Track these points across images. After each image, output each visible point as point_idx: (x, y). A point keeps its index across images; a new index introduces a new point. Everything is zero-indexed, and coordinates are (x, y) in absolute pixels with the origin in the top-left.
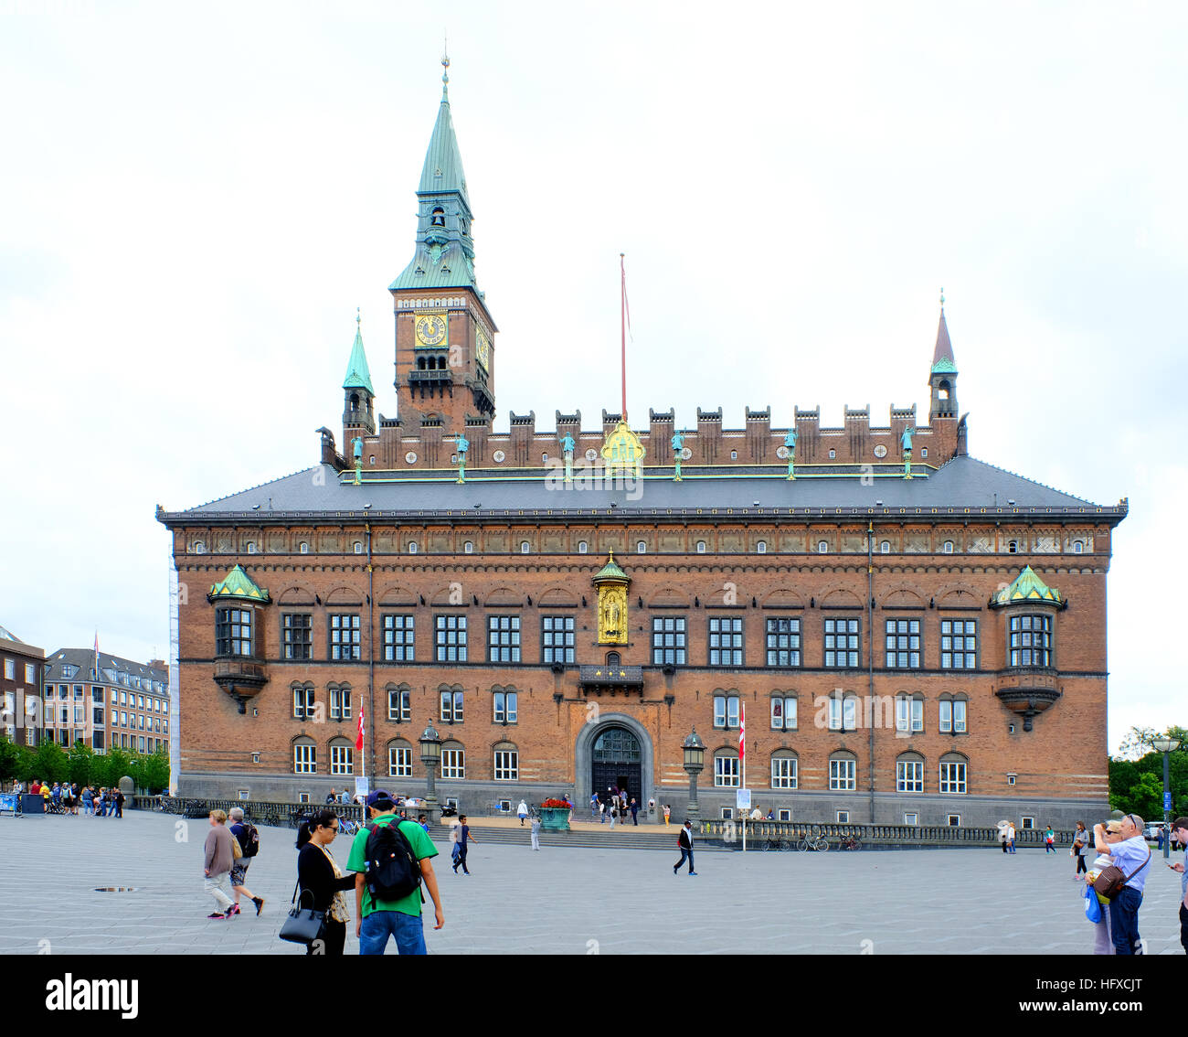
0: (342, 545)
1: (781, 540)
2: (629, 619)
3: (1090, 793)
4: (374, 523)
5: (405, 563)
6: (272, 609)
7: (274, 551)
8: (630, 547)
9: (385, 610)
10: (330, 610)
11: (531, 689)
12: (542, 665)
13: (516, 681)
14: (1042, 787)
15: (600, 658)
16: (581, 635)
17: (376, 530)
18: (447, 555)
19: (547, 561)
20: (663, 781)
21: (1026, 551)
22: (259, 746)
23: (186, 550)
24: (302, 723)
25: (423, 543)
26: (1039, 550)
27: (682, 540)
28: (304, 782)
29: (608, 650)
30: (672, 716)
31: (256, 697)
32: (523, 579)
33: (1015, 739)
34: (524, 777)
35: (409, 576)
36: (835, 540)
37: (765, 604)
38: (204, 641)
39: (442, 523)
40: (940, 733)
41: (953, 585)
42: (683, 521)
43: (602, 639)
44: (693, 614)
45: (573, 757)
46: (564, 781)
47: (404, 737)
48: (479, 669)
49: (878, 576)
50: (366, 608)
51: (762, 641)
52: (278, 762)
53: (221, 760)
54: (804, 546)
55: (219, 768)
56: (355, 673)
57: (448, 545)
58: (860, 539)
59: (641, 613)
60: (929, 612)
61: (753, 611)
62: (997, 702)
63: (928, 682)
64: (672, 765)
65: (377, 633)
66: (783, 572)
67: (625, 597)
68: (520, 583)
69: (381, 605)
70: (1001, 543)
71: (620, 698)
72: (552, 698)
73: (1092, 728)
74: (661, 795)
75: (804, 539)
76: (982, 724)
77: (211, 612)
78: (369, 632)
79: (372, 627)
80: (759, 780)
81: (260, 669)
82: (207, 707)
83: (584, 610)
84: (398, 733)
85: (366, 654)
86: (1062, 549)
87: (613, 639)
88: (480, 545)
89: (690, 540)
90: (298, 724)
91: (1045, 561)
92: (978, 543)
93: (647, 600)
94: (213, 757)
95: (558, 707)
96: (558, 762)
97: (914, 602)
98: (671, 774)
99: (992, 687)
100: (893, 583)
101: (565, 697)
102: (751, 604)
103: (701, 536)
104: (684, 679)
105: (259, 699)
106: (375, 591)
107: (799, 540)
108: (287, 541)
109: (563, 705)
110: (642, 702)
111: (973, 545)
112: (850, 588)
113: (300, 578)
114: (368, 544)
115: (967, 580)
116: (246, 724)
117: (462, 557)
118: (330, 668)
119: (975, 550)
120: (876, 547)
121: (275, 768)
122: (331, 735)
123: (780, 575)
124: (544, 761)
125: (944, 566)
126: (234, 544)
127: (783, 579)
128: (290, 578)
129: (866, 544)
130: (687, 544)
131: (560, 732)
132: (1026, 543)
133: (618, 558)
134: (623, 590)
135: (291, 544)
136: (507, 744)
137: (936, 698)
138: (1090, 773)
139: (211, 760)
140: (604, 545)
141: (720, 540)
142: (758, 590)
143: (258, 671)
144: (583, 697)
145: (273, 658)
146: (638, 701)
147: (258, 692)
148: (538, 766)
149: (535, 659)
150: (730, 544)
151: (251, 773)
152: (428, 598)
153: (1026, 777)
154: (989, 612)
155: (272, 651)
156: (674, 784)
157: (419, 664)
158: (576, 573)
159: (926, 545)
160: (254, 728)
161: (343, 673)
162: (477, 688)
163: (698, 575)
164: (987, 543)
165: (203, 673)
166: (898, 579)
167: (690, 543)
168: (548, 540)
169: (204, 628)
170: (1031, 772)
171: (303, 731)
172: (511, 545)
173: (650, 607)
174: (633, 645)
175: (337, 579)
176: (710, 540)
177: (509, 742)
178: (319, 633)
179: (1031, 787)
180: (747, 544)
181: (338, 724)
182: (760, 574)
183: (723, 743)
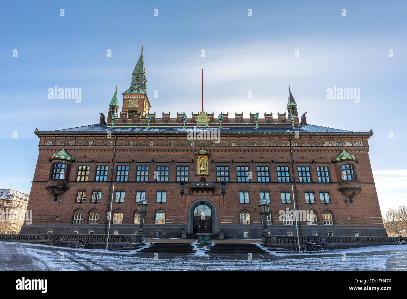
0: (105, 143)
1: (261, 142)
2: (209, 166)
3: (377, 224)
4: (118, 136)
5: (128, 149)
6: (75, 163)
7: (79, 145)
8: (209, 144)
9: (118, 164)
10: (97, 164)
11: (172, 191)
12: (176, 182)
13: (166, 188)
14: (360, 222)
15: (198, 180)
16: (191, 172)
17: (118, 138)
18: (144, 146)
19: (180, 148)
20: (221, 223)
21: (341, 146)
22: (59, 213)
23: (44, 144)
24: (80, 204)
25: (135, 142)
26: (346, 145)
27: (227, 142)
28: (76, 227)
29: (201, 177)
30: (224, 199)
31: (62, 195)
32: (171, 154)
33: (347, 205)
34: (167, 222)
35: (129, 153)
36: (279, 142)
37: (256, 162)
38: (45, 175)
39: (143, 136)
40: (321, 204)
41: (319, 156)
42: (228, 136)
43: (199, 173)
44: (231, 165)
45: (187, 215)
46: (183, 223)
47: (121, 208)
48: (152, 184)
49: (294, 153)
50: (111, 164)
51: (256, 174)
52: (67, 219)
53: (43, 219)
54: (269, 144)
55: (41, 222)
56: (104, 185)
57: (144, 143)
58: (287, 142)
59: (213, 165)
60: (312, 164)
61: (252, 164)
62: (339, 193)
63: (315, 186)
64: (225, 217)
65: (115, 172)
66: (262, 152)
67: (207, 160)
68: (170, 155)
69: (117, 162)
70: (333, 143)
71: (205, 193)
72: (179, 194)
73: (373, 201)
74: (221, 228)
75: (268, 142)
76: (335, 200)
77: (50, 165)
78: (111, 171)
79: (113, 170)
80: (258, 221)
81: (65, 184)
82: (41, 199)
83: (193, 164)
84: (118, 207)
85: (109, 179)
86: (353, 145)
87: (203, 173)
88: (156, 143)
89: (230, 142)
90: (77, 205)
91: (348, 148)
92: (326, 143)
93: (215, 160)
94: (39, 218)
95: (182, 196)
96: (181, 216)
97: (307, 161)
98: (224, 220)
99: (337, 188)
100: (299, 155)
101: (185, 193)
102: (251, 162)
103: (234, 141)
104: (228, 186)
105: (63, 195)
106: (115, 157)
107: (267, 142)
108: (84, 141)
109: (184, 196)
110: (213, 194)
111: (324, 144)
112: (285, 157)
113: (87, 154)
114: (115, 142)
115: (323, 154)
116: (56, 205)
117: (149, 147)
118: (94, 184)
119: (325, 145)
120: (292, 144)
121: (65, 222)
122: (91, 208)
123: (261, 153)
124: (175, 216)
125: (316, 150)
126: (64, 142)
127: (262, 154)
128: (83, 154)
129: (289, 143)
130: (229, 143)
131: (182, 205)
132: (341, 143)
133: (205, 147)
134: (206, 157)
135: (85, 142)
136: (161, 211)
137: (318, 192)
138: (376, 217)
139: (38, 219)
140: (200, 143)
141: (240, 142)
142: (254, 157)
143: (65, 185)
144: (191, 193)
145: (72, 181)
146: (212, 194)
147: (63, 193)
148: (173, 218)
149: (174, 180)
150: (243, 143)
151: (55, 224)
152: (135, 160)
153: (354, 219)
154: (332, 164)
155: (72, 178)
156: (225, 224)
157: (129, 182)
158: (190, 152)
159: (309, 144)
160: (59, 207)
161: (99, 185)
162: (151, 191)
163: (233, 153)
164: (328, 143)
165: (42, 186)
166: (300, 154)
167: (230, 143)
168: (180, 142)
169: (46, 170)
170: (356, 217)
171: (80, 207)
172: (167, 143)
173: (216, 163)
174: (210, 175)
175: (102, 154)
176: (237, 142)
177: (162, 209)
178: (92, 172)
179: (355, 222)
180: (249, 143)
181: (94, 204)
182: (254, 153)
183: (243, 208)
